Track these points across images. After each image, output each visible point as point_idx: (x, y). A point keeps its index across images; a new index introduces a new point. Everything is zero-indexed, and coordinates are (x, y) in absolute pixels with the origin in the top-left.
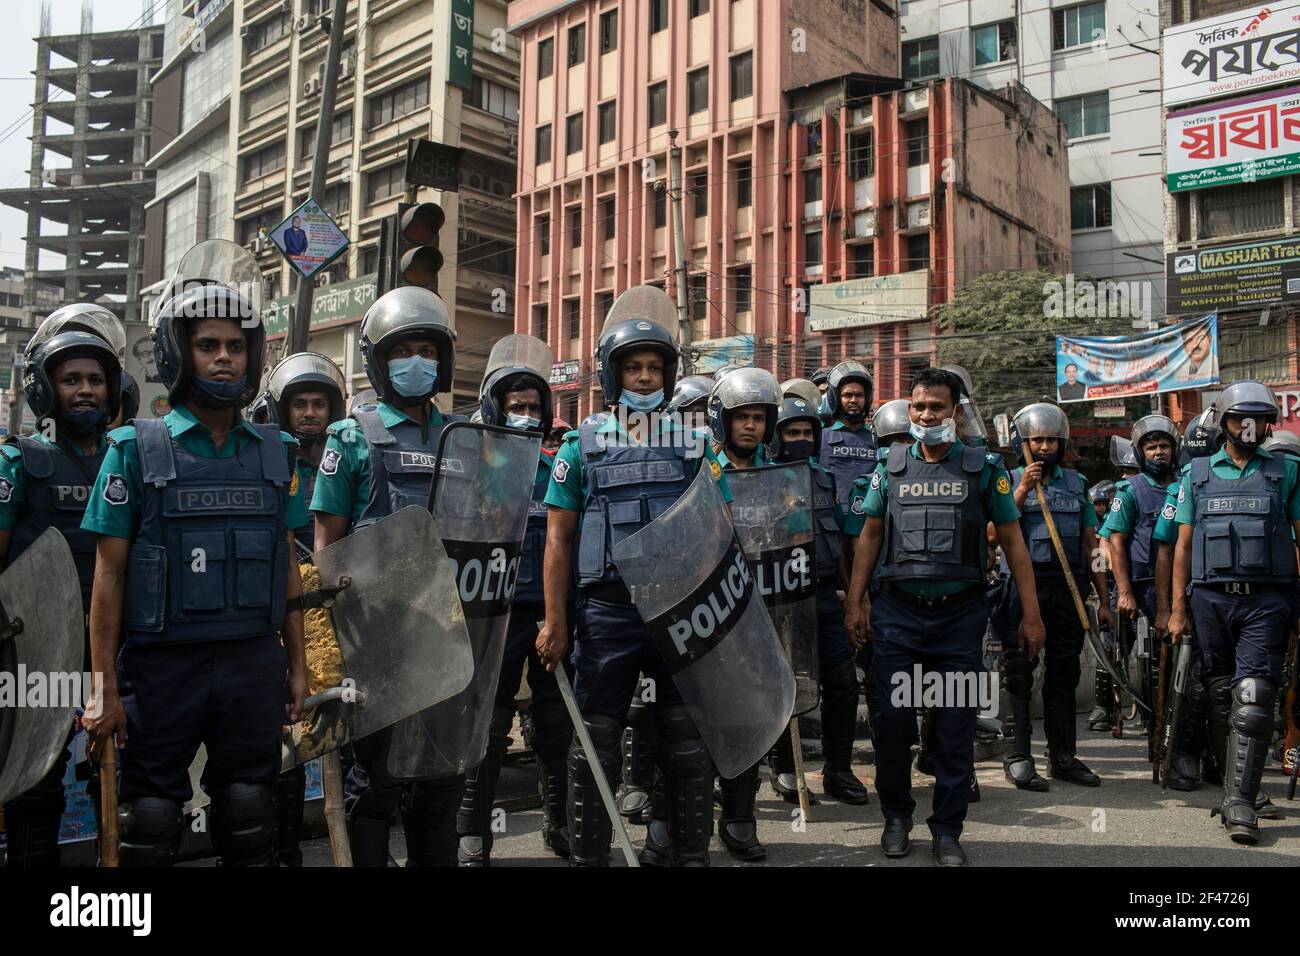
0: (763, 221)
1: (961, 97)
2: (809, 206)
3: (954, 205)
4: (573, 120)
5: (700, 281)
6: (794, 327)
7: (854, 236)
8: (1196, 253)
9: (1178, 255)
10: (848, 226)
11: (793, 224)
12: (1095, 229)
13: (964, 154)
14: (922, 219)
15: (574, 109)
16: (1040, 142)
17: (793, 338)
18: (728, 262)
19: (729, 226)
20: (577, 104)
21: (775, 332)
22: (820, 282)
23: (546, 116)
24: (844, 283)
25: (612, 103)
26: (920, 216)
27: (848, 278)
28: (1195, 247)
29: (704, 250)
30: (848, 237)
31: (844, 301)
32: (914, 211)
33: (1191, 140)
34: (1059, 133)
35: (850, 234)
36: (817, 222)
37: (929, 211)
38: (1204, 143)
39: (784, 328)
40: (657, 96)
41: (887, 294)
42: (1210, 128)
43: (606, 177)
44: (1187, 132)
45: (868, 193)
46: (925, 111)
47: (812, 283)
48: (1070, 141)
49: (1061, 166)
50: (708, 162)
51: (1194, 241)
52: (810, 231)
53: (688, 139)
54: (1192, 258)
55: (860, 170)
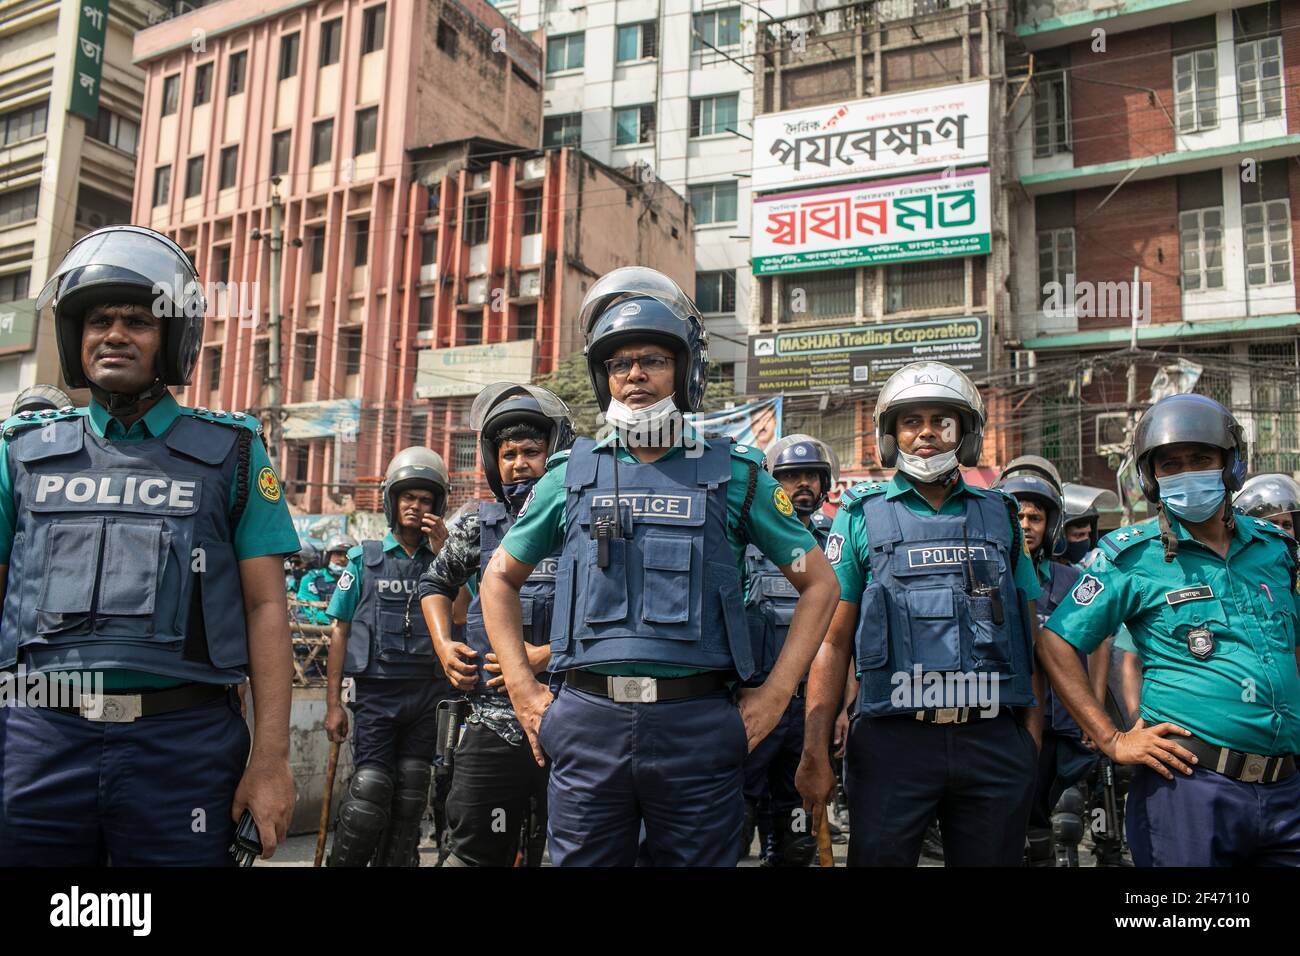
0: (378, 282)
1: (578, 169)
2: (425, 269)
3: (563, 277)
4: (194, 162)
5: (311, 339)
6: (401, 393)
7: (466, 302)
8: (775, 336)
9: (759, 337)
10: (460, 291)
11: (407, 286)
12: (720, 314)
13: (578, 226)
14: (532, 289)
15: (196, 151)
16: (665, 224)
17: (399, 404)
18: (340, 322)
19: (345, 285)
20: (200, 146)
21: (382, 396)
22: (429, 348)
23: (167, 156)
24: (452, 350)
25: (235, 148)
26: (532, 286)
27: (458, 344)
28: (775, 331)
29: (317, 308)
30: (459, 302)
31: (450, 367)
32: (526, 281)
33: (775, 226)
34: (686, 217)
35: (463, 299)
36: (431, 286)
37: (539, 282)
38: (786, 229)
39: (392, 394)
40: (281, 145)
41: (493, 364)
42: (792, 215)
43: (224, 225)
44: (772, 217)
45: (482, 260)
46: (540, 181)
47: (422, 348)
48: (698, 227)
49: (687, 249)
50: (327, 217)
51: (775, 326)
52: (424, 294)
53: (309, 191)
54: (771, 341)
55: (475, 235)
